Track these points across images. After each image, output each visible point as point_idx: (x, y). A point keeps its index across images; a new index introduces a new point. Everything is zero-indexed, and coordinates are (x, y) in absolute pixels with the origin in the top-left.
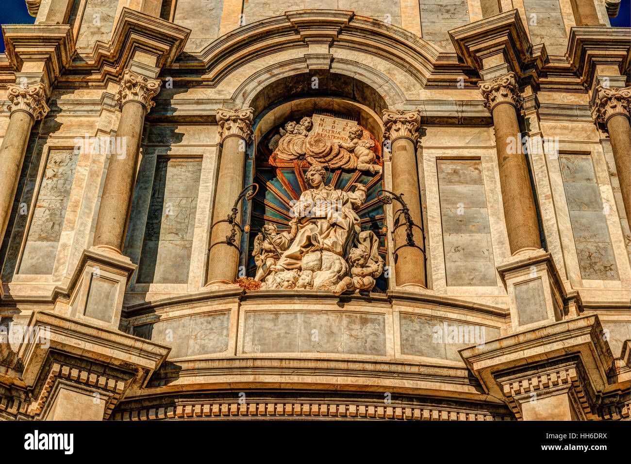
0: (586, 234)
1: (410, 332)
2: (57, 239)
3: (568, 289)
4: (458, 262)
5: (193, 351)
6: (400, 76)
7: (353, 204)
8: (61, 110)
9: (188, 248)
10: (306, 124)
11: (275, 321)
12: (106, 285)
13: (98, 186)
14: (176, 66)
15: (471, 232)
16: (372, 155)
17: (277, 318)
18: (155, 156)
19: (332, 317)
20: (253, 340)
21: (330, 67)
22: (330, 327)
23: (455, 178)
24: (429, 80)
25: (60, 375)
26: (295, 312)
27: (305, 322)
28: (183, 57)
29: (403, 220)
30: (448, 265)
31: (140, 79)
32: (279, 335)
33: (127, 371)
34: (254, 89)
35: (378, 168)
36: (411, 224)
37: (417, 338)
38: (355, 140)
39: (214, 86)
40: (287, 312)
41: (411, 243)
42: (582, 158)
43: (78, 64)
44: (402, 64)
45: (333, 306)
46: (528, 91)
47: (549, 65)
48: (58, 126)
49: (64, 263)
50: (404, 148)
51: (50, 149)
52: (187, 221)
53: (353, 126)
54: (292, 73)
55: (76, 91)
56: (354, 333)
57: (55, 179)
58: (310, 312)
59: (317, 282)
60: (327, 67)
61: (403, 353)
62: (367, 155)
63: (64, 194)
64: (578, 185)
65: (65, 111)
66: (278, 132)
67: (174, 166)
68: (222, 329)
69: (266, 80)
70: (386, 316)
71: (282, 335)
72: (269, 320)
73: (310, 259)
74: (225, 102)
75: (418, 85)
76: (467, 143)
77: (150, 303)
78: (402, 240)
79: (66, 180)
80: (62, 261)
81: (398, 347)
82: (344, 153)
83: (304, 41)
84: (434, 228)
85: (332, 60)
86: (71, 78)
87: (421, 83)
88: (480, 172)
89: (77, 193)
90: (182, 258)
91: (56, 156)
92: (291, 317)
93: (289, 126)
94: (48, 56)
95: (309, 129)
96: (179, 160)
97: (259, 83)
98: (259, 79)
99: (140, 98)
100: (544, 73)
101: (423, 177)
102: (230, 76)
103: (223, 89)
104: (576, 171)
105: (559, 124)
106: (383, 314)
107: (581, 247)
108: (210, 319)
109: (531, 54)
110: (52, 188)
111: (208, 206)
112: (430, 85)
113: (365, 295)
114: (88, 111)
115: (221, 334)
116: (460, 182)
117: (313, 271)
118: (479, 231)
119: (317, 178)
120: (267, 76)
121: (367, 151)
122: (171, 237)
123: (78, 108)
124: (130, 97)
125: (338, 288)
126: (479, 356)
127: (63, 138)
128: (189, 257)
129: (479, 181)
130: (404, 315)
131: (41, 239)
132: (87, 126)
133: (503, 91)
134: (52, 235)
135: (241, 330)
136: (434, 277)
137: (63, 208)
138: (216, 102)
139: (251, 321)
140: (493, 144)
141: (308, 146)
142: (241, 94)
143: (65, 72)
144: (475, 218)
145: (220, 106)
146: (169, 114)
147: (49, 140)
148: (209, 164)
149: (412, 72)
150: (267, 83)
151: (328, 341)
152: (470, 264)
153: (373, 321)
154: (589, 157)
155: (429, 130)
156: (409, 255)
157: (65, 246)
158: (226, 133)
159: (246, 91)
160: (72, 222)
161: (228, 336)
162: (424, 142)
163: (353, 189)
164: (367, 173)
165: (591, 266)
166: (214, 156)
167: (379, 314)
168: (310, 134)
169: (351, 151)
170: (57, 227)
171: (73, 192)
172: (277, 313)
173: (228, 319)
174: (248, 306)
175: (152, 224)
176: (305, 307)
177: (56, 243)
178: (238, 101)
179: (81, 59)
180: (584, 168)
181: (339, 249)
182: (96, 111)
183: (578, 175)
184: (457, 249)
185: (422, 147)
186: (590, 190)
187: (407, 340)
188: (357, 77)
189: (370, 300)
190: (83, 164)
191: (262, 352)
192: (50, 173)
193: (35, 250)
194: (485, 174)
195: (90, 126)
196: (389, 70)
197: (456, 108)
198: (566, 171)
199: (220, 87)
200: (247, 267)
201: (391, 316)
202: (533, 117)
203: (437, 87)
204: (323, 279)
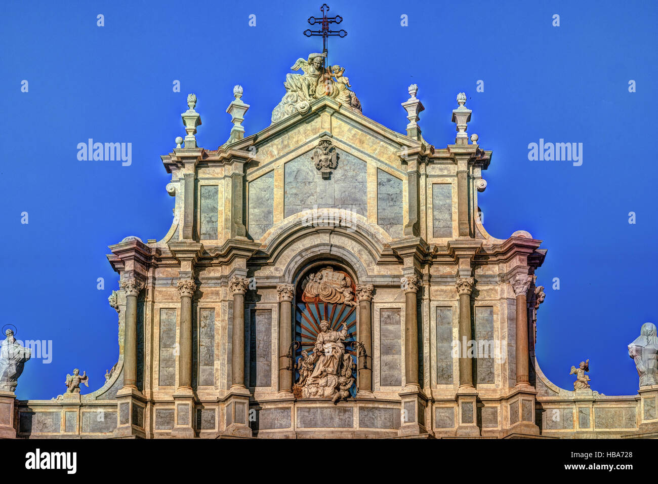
0: (443, 357)
1: (363, 416)
2: (212, 365)
3: (429, 396)
4: (386, 372)
5: (277, 426)
6: (365, 256)
7: (341, 339)
8: (201, 283)
9: (270, 366)
10: (319, 277)
11: (309, 412)
12: (241, 406)
13: (227, 335)
14: (255, 256)
15: (394, 354)
16: (351, 297)
17: (310, 411)
18: (249, 309)
19: (332, 410)
20: (301, 421)
21: (331, 251)
22: (331, 415)
23: (388, 321)
24: (378, 262)
27: (321, 413)
29: (362, 354)
30: (382, 373)
32: (311, 419)
34: (294, 267)
35: (354, 303)
36: (366, 356)
37: (366, 419)
38: (343, 289)
39: (274, 265)
40: (314, 408)
41: (365, 367)
42: (448, 310)
43: (206, 256)
44: (366, 248)
47: (438, 253)
48: (202, 294)
49: (218, 380)
50: (365, 307)
51: (200, 308)
52: (267, 349)
53: (341, 276)
54: (312, 255)
55: (206, 269)
56: (341, 417)
57: (206, 328)
58: (323, 408)
59: (326, 394)
60: (328, 251)
61: (360, 427)
62: (349, 297)
63: (212, 337)
64: (443, 327)
65: (203, 284)
66: (305, 278)
67: (259, 315)
68: (288, 417)
69: (299, 260)
70: (354, 408)
71: (312, 419)
72: (307, 412)
73: (322, 381)
74: (280, 277)
75: (374, 262)
76: (395, 299)
77: (257, 401)
78: (362, 366)
79: (211, 329)
80: (217, 378)
81: (358, 425)
82: (338, 295)
83: (317, 231)
84: (377, 353)
85: (332, 246)
86: (204, 262)
87: (375, 262)
88: (400, 316)
89: (218, 338)
90: (267, 371)
91: (205, 313)
92: (316, 410)
93: (311, 276)
94: (192, 259)
95: (321, 279)
96: (261, 311)
97: (296, 263)
98: (296, 260)
99: (242, 292)
100: (435, 256)
101: (374, 322)
102: (281, 257)
103: (278, 267)
104: (444, 318)
105: (439, 288)
106: (353, 407)
107: (439, 365)
108: (283, 410)
109: (429, 250)
110: (205, 333)
111: (276, 341)
112: (380, 263)
113: (346, 399)
114: (214, 284)
115: (287, 419)
116: (391, 324)
117: (324, 387)
118: (397, 354)
119: (325, 328)
121: (348, 295)
122: (261, 359)
123: (209, 281)
124: (237, 291)
125: (334, 397)
127: (206, 302)
128: (271, 370)
129: (398, 323)
130: (361, 408)
131: (205, 365)
132: (216, 293)
133: (411, 285)
134: (210, 363)
135: (296, 417)
136: (375, 381)
137: (212, 346)
138: (276, 278)
139: (299, 412)
141: (321, 291)
142: (287, 271)
143: (200, 259)
144: (396, 345)
147: (199, 303)
148: (275, 315)
149: (371, 253)
150: (299, 263)
151: (330, 422)
152: (391, 373)
153: (348, 411)
154: (451, 308)
156: (365, 373)
157: (217, 370)
158: (282, 299)
159: (290, 269)
160: (218, 356)
161: (290, 420)
162: (376, 299)
163: (341, 327)
164: (349, 306)
165: (442, 376)
166: (277, 309)
167: (351, 407)
168: (322, 281)
169: (342, 293)
170: (211, 357)
171: (216, 337)
172: (310, 408)
173: (290, 411)
174: (298, 405)
175: (253, 351)
176: (321, 405)
177: (212, 367)
178: (286, 277)
179: (207, 253)
180: (448, 316)
181: (335, 373)
182: (218, 283)
183: (444, 321)
184: (386, 365)
185: (374, 303)
186: (449, 330)
187: (362, 420)
188: (344, 257)
189: (347, 401)
190: (217, 319)
191: (305, 427)
192: (203, 324)
193: (204, 371)
194: (402, 318)
195: (217, 293)
196: (360, 251)
197: (391, 279)
198: (439, 319)
199: (277, 265)
200: (296, 376)
201: (356, 408)
202: (427, 286)
203: (382, 264)
204: (328, 391)
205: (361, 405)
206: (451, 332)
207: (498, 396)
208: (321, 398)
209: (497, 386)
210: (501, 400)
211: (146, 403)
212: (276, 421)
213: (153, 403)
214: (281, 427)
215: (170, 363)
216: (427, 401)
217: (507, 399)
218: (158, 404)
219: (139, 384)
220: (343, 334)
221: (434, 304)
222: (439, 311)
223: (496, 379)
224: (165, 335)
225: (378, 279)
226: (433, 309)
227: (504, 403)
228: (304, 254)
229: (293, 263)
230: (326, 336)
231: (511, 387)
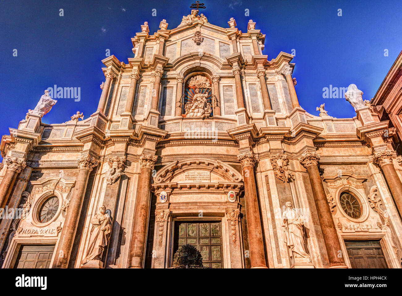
0: (254, 102)
1: (217, 125)
2: (143, 107)
3: (250, 116)
4: (227, 109)
5: (173, 131)
6: (215, 67)
7: (205, 97)
9: (171, 108)
12: (154, 118)
14: (167, 66)
15: (230, 103)
16: (209, 85)
18: (163, 87)
19: (201, 123)
20: (185, 128)
22: (201, 125)
23: (227, 90)
25: (146, 138)
26: (193, 122)
27: (196, 124)
28: (168, 64)
29: (216, 101)
30: (225, 110)
31: (159, 70)
32: (190, 127)
33: (159, 136)
34: (184, 71)
35: (211, 88)
37: (219, 127)
38: (206, 82)
39: (175, 70)
40: (192, 122)
41: (217, 106)
42: (254, 85)
44: (216, 64)
45: (201, 120)
46: (243, 70)
47: (248, 64)
48: (142, 81)
50: (216, 84)
51: (141, 86)
52: (171, 101)
53: (205, 78)
54: (192, 67)
55: (145, 72)
56: (206, 126)
58: (197, 122)
59: (198, 115)
60: (199, 65)
63: (145, 96)
64: (253, 91)
65: (143, 77)
66: (189, 80)
67: (167, 89)
69: (186, 69)
72: (188, 124)
73: (196, 110)
74: (177, 74)
75: (219, 69)
76: (230, 82)
77: (164, 120)
78: (216, 105)
79: (145, 93)
80: (145, 112)
81: (214, 129)
82: (203, 84)
83: (194, 59)
84: (222, 102)
85: (201, 64)
86: (144, 69)
89: (147, 96)
91: (142, 88)
93: (192, 78)
94: (139, 65)
95: (196, 79)
96: (169, 88)
99: (159, 75)
100: (246, 65)
101: (220, 90)
102: (179, 68)
104: (252, 88)
105: (249, 77)
107: (253, 105)
108: (176, 124)
109: (244, 61)
110: (142, 95)
111: (175, 98)
112: (222, 69)
113: (208, 118)
114: (148, 77)
115: (178, 127)
118: (232, 102)
119: (198, 91)
120: (186, 68)
122: (168, 105)
123: (146, 76)
124: (157, 75)
125: (202, 117)
126: (231, 132)
127: (143, 83)
128: (171, 110)
129: (232, 91)
130: (216, 122)
131: (140, 107)
133: (237, 71)
134: (142, 106)
135: (183, 126)
136: (222, 113)
137: (144, 100)
138: (176, 74)
139: (185, 124)
140: (235, 82)
142: (181, 72)
143: (143, 68)
144: (231, 99)
145: (176, 75)
146: (166, 77)
147: (140, 84)
148: (175, 89)
149: (218, 66)
150: (186, 70)
152: (230, 109)
153: (210, 123)
154: (256, 85)
155: (222, 79)
156: (217, 108)
157: (145, 108)
158: (178, 82)
160: (146, 103)
161: (180, 127)
162: (221, 82)
163: (205, 93)
164: (208, 89)
165: (255, 110)
166: (176, 87)
168: (196, 80)
169: (205, 84)
170: (143, 104)
172: (190, 122)
173: (180, 124)
174: (184, 121)
175: (163, 102)
176: (196, 121)
178: (181, 74)
179: (146, 65)
180: (254, 87)
181: (202, 108)
182: (150, 77)
184: (227, 107)
185: (220, 84)
186: (255, 93)
187: (216, 127)
188: (206, 67)
190: (148, 90)
192: (141, 92)
193: (139, 109)
194: (233, 89)
195: (149, 81)
196: (213, 66)
197: (227, 74)
198: (250, 88)
199: (176, 71)
200: (183, 112)
201: (213, 122)
202: (244, 76)
203: (223, 69)
204: (199, 114)
205: (216, 120)
206: (257, 93)
207: (284, 117)
208: (196, 117)
209: (283, 113)
210: (285, 118)
211: (108, 121)
212: (173, 129)
213: (111, 122)
214: (175, 130)
215: (123, 107)
216: (249, 118)
217: (289, 117)
218: (114, 122)
219: (107, 114)
220: (206, 95)
221: (248, 83)
222: (250, 86)
223: (281, 110)
224: (123, 96)
225: (221, 74)
226: (247, 85)
227: (288, 119)
228: (188, 67)
229: (184, 70)
230: (199, 95)
231: (290, 112)
